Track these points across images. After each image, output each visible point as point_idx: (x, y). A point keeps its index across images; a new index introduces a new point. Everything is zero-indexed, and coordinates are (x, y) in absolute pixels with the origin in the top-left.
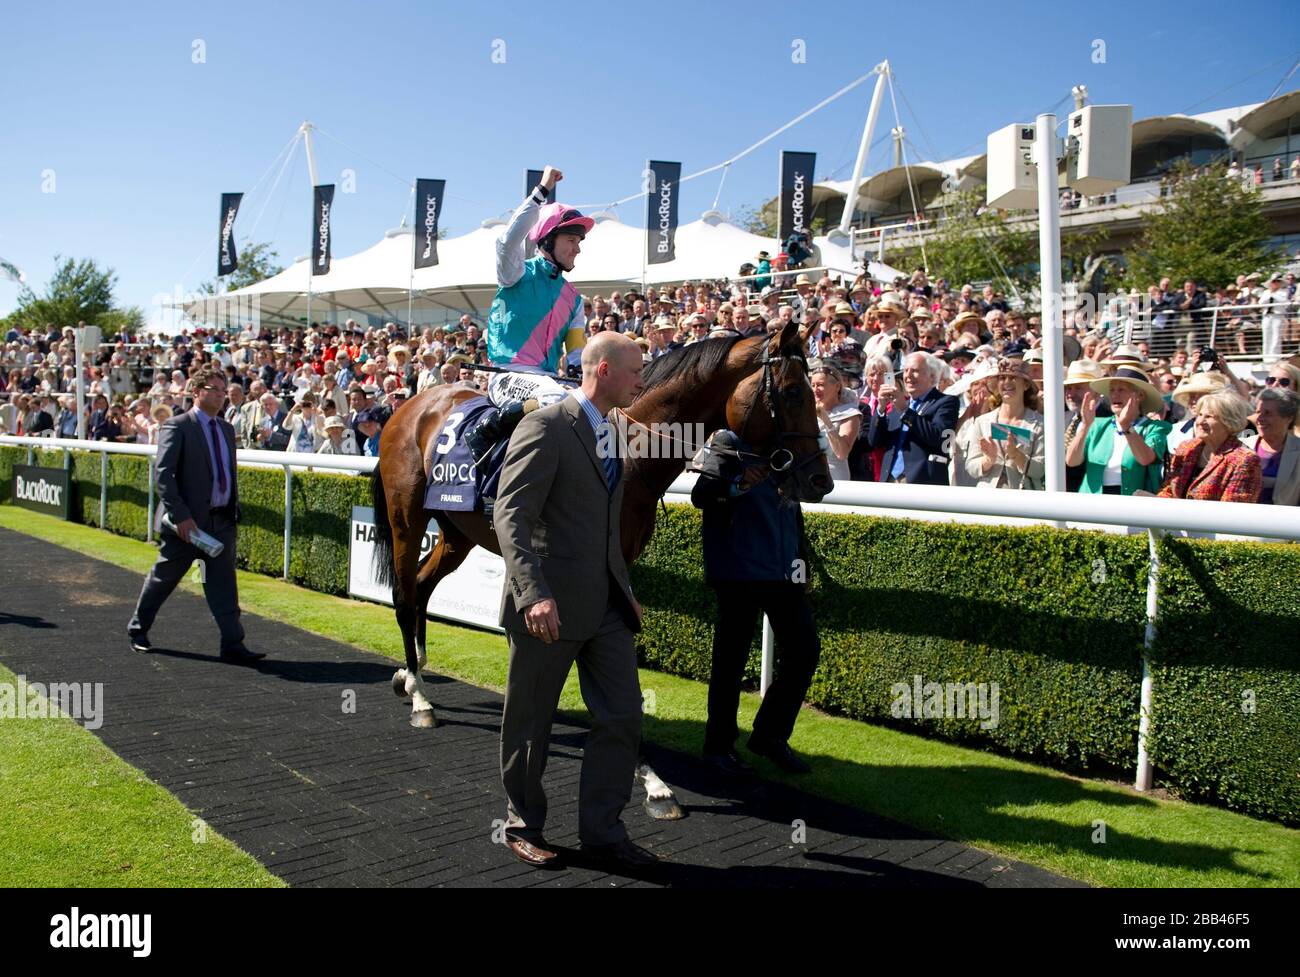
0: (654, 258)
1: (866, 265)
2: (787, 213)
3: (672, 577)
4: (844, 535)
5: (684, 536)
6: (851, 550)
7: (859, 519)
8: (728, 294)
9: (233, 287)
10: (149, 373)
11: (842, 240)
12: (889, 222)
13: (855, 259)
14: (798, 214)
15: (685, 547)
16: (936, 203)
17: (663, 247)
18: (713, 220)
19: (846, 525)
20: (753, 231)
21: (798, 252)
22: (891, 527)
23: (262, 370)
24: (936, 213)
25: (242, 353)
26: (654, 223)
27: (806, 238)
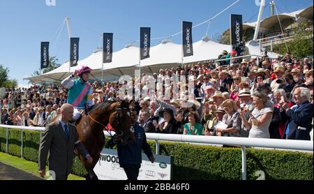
0: (186, 55)
1: (266, 53)
2: (234, 36)
3: (205, 173)
4: (273, 158)
5: (209, 158)
6: (277, 164)
7: (280, 152)
8: (214, 67)
9: (45, 72)
10: (20, 101)
11: (255, 44)
12: (271, 36)
13: (262, 51)
14: (238, 36)
15: (210, 162)
16: (289, 27)
17: (189, 51)
18: (206, 40)
19: (274, 155)
20: (220, 43)
21: (239, 50)
22: (293, 156)
23: (55, 99)
24: (289, 31)
25: (48, 94)
26: (185, 43)
27: (243, 45)
